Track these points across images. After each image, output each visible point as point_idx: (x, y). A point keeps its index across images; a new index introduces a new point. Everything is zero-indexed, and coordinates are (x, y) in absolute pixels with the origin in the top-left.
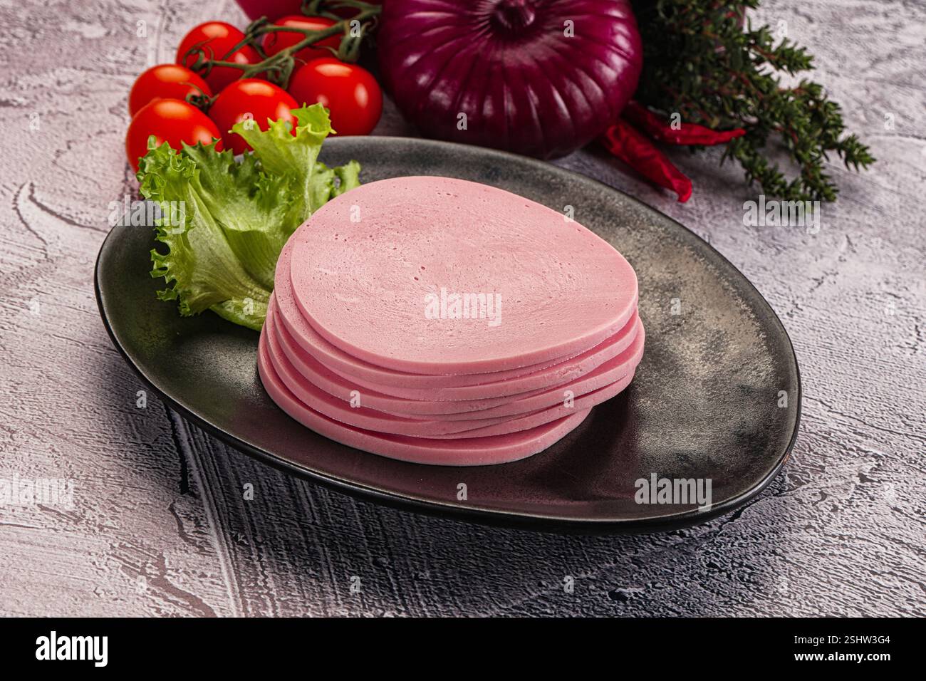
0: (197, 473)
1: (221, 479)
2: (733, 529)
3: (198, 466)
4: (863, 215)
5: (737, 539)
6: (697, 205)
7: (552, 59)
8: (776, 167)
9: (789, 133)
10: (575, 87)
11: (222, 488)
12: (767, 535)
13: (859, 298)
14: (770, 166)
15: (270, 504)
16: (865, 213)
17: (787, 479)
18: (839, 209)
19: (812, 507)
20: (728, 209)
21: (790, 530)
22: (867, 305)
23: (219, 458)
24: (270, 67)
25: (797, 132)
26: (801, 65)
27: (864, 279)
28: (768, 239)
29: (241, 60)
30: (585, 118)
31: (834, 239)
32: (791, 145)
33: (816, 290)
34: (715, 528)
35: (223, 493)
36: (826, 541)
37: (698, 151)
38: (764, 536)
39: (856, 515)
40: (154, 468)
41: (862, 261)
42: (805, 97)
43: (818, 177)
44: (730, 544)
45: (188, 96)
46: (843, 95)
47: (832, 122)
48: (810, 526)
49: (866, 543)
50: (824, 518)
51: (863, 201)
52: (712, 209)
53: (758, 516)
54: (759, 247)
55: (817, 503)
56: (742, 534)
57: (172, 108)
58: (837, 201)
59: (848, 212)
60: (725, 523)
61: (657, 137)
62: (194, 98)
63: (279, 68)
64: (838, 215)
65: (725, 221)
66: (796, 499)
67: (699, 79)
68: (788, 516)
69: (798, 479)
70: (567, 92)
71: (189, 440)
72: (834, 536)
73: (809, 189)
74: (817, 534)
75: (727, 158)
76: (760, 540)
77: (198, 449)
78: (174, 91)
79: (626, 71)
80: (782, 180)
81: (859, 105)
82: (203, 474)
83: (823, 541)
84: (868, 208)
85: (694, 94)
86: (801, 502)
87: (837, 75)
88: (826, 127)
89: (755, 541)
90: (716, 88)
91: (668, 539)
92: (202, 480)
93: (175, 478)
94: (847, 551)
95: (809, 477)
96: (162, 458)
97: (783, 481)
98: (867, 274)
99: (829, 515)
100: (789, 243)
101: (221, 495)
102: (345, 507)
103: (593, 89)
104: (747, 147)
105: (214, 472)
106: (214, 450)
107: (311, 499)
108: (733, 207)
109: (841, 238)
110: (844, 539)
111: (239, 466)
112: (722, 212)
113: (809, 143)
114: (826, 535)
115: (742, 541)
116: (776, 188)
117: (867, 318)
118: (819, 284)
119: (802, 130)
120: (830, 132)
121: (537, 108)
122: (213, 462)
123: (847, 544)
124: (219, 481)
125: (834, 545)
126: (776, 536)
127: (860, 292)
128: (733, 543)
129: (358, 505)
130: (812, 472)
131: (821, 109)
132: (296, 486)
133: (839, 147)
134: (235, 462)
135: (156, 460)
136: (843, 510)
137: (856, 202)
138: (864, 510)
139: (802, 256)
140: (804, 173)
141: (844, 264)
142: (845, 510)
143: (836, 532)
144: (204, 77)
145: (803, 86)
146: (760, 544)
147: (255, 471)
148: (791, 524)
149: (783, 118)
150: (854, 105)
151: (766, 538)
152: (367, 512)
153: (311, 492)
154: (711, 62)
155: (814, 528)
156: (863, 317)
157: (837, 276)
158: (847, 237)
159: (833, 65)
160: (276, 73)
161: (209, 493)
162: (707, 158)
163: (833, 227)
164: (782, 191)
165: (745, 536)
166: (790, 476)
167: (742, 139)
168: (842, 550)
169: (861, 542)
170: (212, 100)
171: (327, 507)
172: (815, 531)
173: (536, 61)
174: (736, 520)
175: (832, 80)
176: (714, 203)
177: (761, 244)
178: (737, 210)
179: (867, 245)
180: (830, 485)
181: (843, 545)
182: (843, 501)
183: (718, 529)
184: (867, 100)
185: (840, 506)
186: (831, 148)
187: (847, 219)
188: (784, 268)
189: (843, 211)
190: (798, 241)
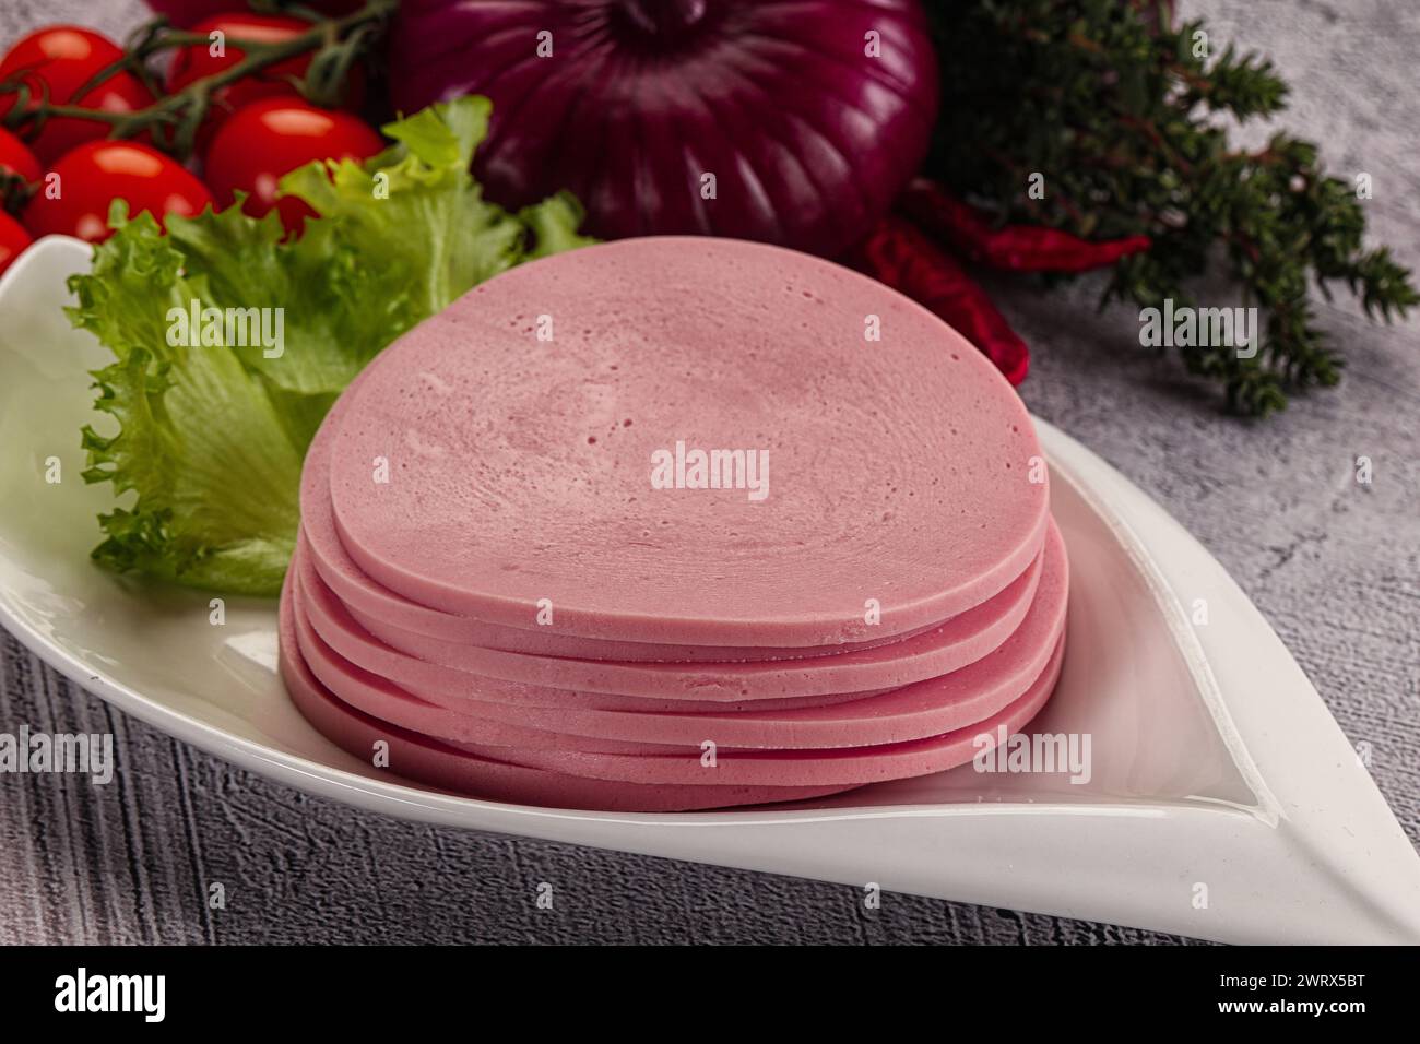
6: (1044, 394)
7: (737, 95)
9: (1242, 245)
10: (783, 151)
13: (1365, 589)
18: (1344, 401)
20: (1110, 403)
24: (158, 117)
25: (1257, 241)
26: (1259, 99)
27: (1381, 547)
28: (1186, 466)
29: (115, 105)
30: (808, 217)
31: (1326, 464)
32: (1247, 269)
33: (1274, 572)
37: (1059, 284)
41: (1381, 512)
42: (1281, 169)
43: (1301, 335)
51: (1397, 383)
52: (1076, 404)
54: (1165, 481)
58: (1342, 385)
59: (1364, 409)
61: (973, 254)
64: (1341, 415)
65: (1100, 428)
73: (1282, 361)
75: (1113, 298)
84: (1406, 398)
88: (1325, 230)
100: (1230, 473)
103: (825, 157)
104: (1152, 273)
108: (1119, 398)
109: (1342, 461)
112: (1095, 410)
113: (1280, 264)
118: (1284, 559)
119: (1267, 238)
120: (1330, 240)
127: (1369, 576)
131: (1316, 194)
133: (1352, 274)
137: (1384, 386)
139: (1254, 501)
140: (1274, 327)
141: (1343, 517)
144: (25, 141)
145: (1278, 147)
149: (1227, 211)
157: (1325, 542)
158: (1358, 459)
160: (166, 127)
163: (1327, 439)
167: (1141, 258)
173: (707, 100)
176: (1082, 391)
177: (1171, 477)
178: (1129, 404)
179: (1396, 477)
186: (1335, 274)
187: (1359, 423)
188: (1211, 526)
189: (1353, 405)
190: (1249, 469)
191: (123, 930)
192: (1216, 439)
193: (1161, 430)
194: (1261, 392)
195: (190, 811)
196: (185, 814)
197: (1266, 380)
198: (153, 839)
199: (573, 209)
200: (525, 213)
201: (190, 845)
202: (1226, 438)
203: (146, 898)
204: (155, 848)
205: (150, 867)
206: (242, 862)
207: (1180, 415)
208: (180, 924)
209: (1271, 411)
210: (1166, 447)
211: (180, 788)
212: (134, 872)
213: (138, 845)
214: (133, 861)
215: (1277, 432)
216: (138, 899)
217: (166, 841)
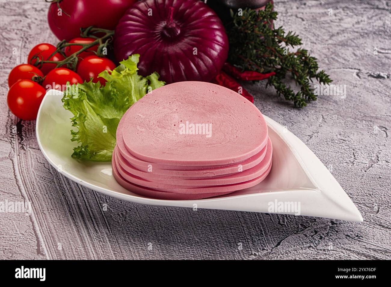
0: (44, 245)
1: (54, 246)
2: (277, 250)
3: (44, 242)
4: (329, 105)
5: (279, 255)
7: (189, 49)
8: (290, 87)
9: (294, 72)
10: (200, 60)
11: (55, 251)
12: (292, 252)
13: (328, 142)
14: (287, 87)
15: (76, 256)
16: (330, 104)
17: (300, 226)
18: (318, 103)
19: (311, 238)
20: (270, 107)
21: (302, 249)
22: (332, 145)
23: (53, 237)
24: (68, 62)
25: (298, 72)
26: (297, 43)
27: (330, 133)
28: (288, 119)
29: (56, 59)
30: (205, 73)
31: (316, 117)
32: (296, 77)
33: (309, 140)
34: (269, 251)
35: (56, 253)
36: (318, 252)
37: (256, 83)
38: (291, 252)
39: (330, 240)
40: (25, 244)
41: (329, 126)
42: (300, 56)
43: (308, 90)
44: (276, 257)
45: (33, 78)
46: (318, 52)
47: (313, 66)
48: (310, 246)
49: (335, 252)
50: (316, 242)
51: (328, 99)
52: (263, 107)
53: (288, 244)
54: (284, 123)
55: (313, 236)
56: (281, 252)
57: (26, 84)
58: (317, 100)
59: (322, 105)
60: (274, 248)
61: (238, 78)
62: (36, 78)
63: (71, 62)
64: (318, 106)
65: (269, 113)
66: (304, 235)
67: (255, 51)
68: (301, 242)
69: (304, 225)
70: (196, 63)
71: (40, 230)
72: (321, 250)
73: (304, 96)
74: (313, 250)
75: (269, 85)
76: (289, 255)
77: (44, 234)
78: (26, 76)
79: (221, 51)
80: (292, 93)
81: (325, 56)
82: (47, 245)
83: (316, 253)
84: (331, 102)
85: (252, 58)
86: (306, 236)
87: (315, 43)
88: (311, 68)
89: (287, 255)
90: (262, 55)
91: (249, 257)
92: (46, 248)
93: (34, 248)
94: (327, 256)
95: (309, 224)
96: (28, 239)
97: (298, 227)
98: (331, 131)
99: (318, 241)
100: (297, 120)
101: (55, 254)
102: (108, 255)
103: (208, 60)
104: (277, 80)
105: (51, 244)
106: (51, 234)
107: (94, 252)
108: (272, 106)
109: (320, 116)
110: (325, 251)
111: (62, 240)
112: (268, 109)
113: (303, 76)
114: (317, 250)
115: (281, 256)
116: (290, 97)
117: (332, 151)
118: (311, 137)
119: (300, 71)
120: (312, 70)
121: (184, 71)
122: (51, 239)
123: (327, 253)
124: (54, 247)
125: (321, 254)
126: (296, 252)
127: (329, 140)
128: (277, 257)
129: (114, 253)
130: (311, 222)
131: (308, 60)
132: (87, 246)
133: (317, 76)
134: (60, 238)
135: (26, 240)
136: (324, 238)
137: (325, 99)
138: (334, 237)
139: (303, 126)
140: (302, 89)
141: (321, 128)
142: (325, 238)
143: (322, 248)
144: (39, 68)
145: (299, 51)
146: (289, 256)
147: (69, 241)
148: (302, 246)
149: (291, 66)
150: (323, 56)
151: (292, 253)
152: (118, 256)
153: (94, 249)
154: (258, 44)
155: (312, 247)
156: (330, 151)
157: (318, 133)
158: (322, 115)
159: (313, 39)
160: (70, 64)
161: (50, 253)
162: (260, 85)
163: (316, 112)
164: (293, 97)
165: (282, 253)
166: (301, 224)
167: (274, 77)
168: (325, 256)
169: (333, 252)
170: (43, 79)
171: (101, 255)
172: (313, 248)
173: (182, 50)
174: (278, 246)
175: (313, 46)
176: (264, 105)
177: (285, 122)
178: (274, 107)
179: (331, 119)
180: (318, 227)
181: (325, 254)
182: (325, 234)
183: (270, 251)
184: (329, 54)
185: (323, 237)
186: (313, 77)
187: (322, 108)
188: (295, 132)
189: (320, 104)
190: (300, 119)
191: (92, 231)
192: (293, 113)
193: (282, 112)
194: (301, 103)
195: (100, 207)
196: (99, 207)
197: (302, 100)
198: (94, 213)
199: (157, 75)
200: (147, 77)
201: (102, 213)
202: (295, 113)
203: (95, 225)
204: (95, 215)
205: (95, 218)
206: (113, 216)
207: (285, 109)
208: (103, 229)
209: (304, 106)
210: (283, 116)
211: (97, 202)
212: (92, 220)
213: (91, 214)
214: (91, 218)
215: (305, 111)
216: (94, 225)
217: (96, 213)
